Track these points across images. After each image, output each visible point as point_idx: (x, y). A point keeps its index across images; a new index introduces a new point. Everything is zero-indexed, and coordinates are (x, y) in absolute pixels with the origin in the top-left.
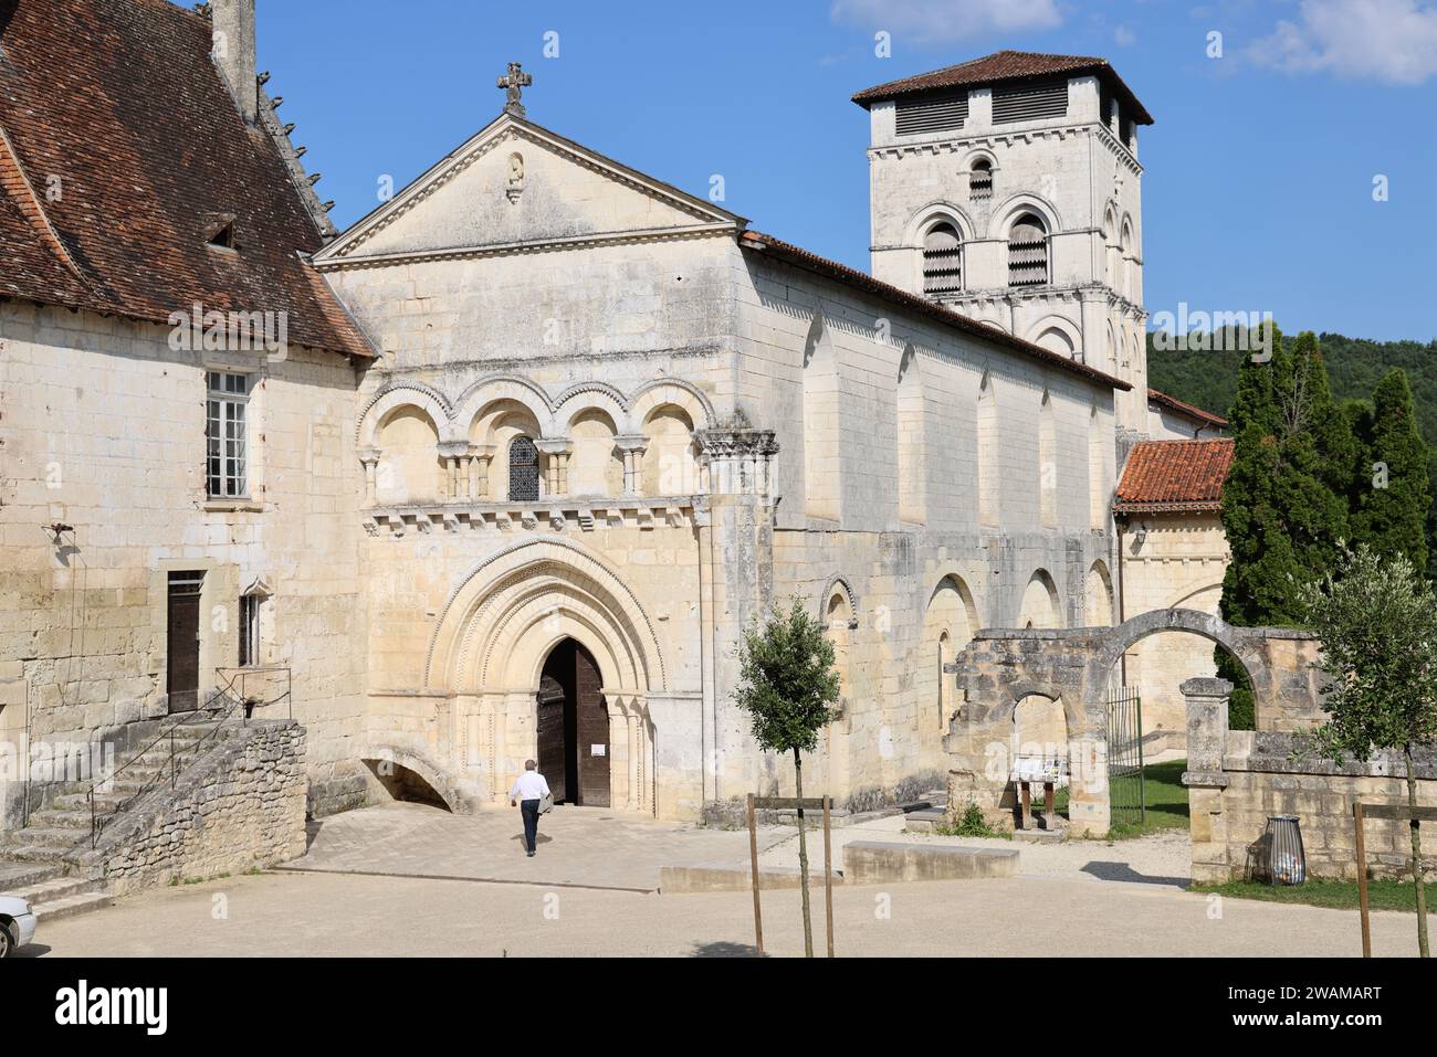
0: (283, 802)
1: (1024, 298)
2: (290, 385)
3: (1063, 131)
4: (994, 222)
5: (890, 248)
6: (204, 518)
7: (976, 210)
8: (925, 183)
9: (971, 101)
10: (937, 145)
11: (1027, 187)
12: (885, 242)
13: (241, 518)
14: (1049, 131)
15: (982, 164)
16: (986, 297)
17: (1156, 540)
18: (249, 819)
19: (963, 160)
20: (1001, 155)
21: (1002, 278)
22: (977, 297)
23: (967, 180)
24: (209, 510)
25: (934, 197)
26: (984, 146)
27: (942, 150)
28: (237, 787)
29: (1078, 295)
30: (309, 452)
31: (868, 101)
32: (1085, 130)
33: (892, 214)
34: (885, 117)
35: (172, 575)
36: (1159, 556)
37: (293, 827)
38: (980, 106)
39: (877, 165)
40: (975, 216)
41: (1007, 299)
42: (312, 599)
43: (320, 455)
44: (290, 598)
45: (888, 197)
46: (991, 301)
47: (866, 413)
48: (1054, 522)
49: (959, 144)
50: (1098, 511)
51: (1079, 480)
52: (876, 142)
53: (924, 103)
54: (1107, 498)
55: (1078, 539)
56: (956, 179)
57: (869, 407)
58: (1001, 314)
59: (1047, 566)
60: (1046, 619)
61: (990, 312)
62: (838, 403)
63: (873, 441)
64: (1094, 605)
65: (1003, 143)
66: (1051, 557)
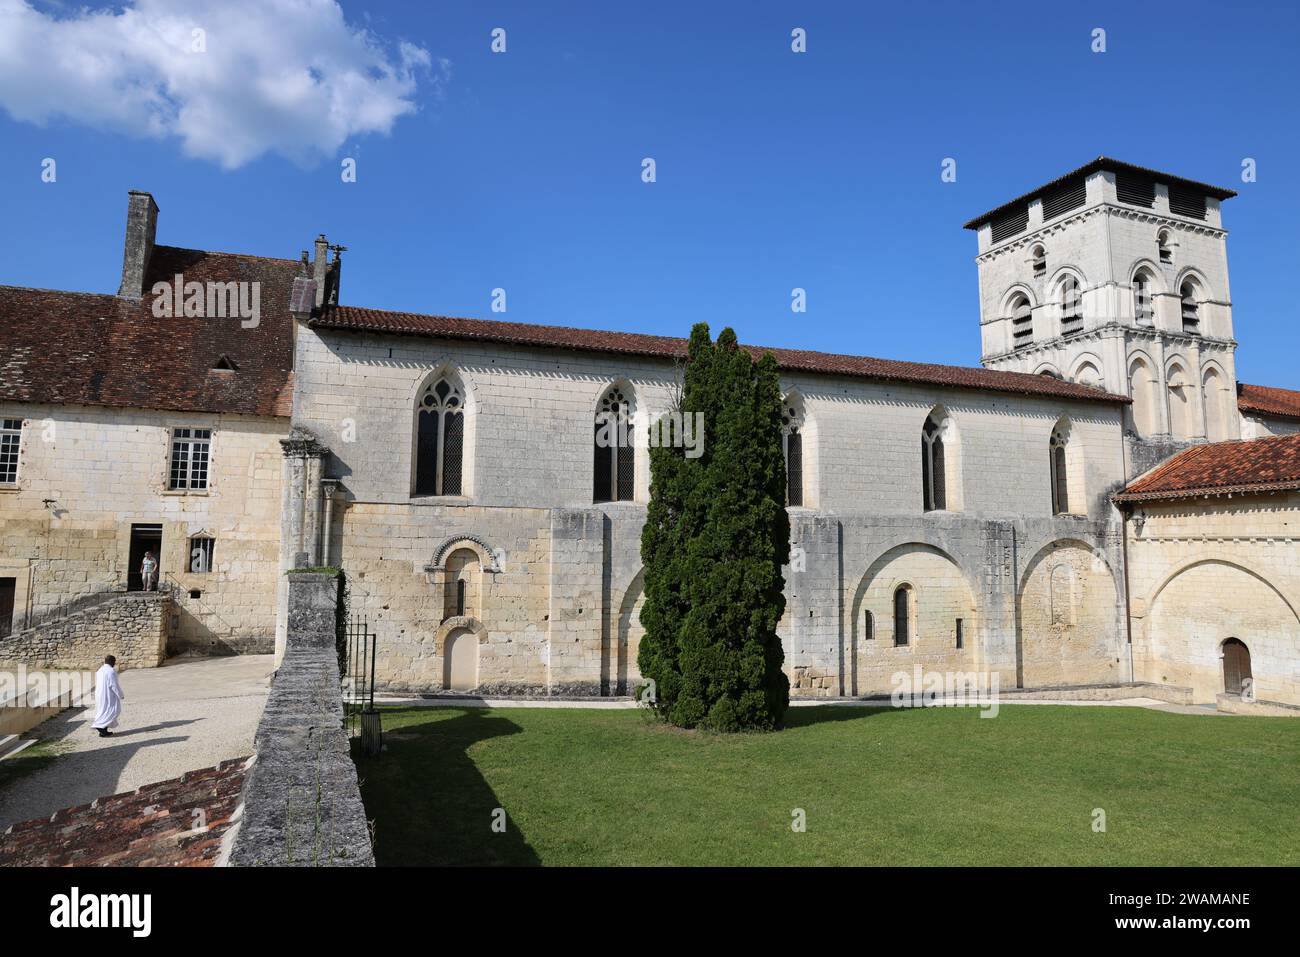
0: (139, 639)
1: (1067, 343)
2: (237, 434)
3: (1082, 215)
4: (1048, 292)
5: (991, 322)
6: (162, 499)
7: (1035, 284)
8: (1008, 273)
9: (1030, 210)
10: (1011, 245)
11: (1064, 263)
12: (988, 318)
13: (191, 499)
14: (1074, 218)
15: (1040, 252)
16: (1044, 345)
17: (1153, 524)
18: (109, 644)
19: (1026, 253)
20: (1049, 243)
21: (1058, 329)
22: (1039, 347)
23: (1032, 263)
24: (165, 495)
25: (1013, 281)
26: (1038, 239)
27: (1016, 248)
28: (100, 628)
29: (1098, 334)
30: (251, 467)
31: (976, 225)
32: (1097, 211)
33: (992, 299)
34: (985, 234)
35: (134, 525)
36: (1156, 537)
37: (145, 652)
38: (1036, 211)
39: (983, 267)
40: (1036, 289)
41: (1055, 345)
42: (248, 541)
43: (262, 468)
44: (229, 540)
45: (989, 287)
46: (1046, 348)
47: (531, 427)
48: (961, 507)
49: (1025, 241)
50: (1079, 500)
51: (1022, 476)
52: (981, 252)
53: (1006, 219)
54: (1100, 488)
55: (1000, 521)
56: (1024, 265)
57: (536, 423)
58: (1054, 357)
59: (933, 541)
60: (945, 583)
61: (1048, 356)
62: (477, 421)
63: (542, 446)
64: (1072, 575)
65: (1049, 234)
66: (942, 534)
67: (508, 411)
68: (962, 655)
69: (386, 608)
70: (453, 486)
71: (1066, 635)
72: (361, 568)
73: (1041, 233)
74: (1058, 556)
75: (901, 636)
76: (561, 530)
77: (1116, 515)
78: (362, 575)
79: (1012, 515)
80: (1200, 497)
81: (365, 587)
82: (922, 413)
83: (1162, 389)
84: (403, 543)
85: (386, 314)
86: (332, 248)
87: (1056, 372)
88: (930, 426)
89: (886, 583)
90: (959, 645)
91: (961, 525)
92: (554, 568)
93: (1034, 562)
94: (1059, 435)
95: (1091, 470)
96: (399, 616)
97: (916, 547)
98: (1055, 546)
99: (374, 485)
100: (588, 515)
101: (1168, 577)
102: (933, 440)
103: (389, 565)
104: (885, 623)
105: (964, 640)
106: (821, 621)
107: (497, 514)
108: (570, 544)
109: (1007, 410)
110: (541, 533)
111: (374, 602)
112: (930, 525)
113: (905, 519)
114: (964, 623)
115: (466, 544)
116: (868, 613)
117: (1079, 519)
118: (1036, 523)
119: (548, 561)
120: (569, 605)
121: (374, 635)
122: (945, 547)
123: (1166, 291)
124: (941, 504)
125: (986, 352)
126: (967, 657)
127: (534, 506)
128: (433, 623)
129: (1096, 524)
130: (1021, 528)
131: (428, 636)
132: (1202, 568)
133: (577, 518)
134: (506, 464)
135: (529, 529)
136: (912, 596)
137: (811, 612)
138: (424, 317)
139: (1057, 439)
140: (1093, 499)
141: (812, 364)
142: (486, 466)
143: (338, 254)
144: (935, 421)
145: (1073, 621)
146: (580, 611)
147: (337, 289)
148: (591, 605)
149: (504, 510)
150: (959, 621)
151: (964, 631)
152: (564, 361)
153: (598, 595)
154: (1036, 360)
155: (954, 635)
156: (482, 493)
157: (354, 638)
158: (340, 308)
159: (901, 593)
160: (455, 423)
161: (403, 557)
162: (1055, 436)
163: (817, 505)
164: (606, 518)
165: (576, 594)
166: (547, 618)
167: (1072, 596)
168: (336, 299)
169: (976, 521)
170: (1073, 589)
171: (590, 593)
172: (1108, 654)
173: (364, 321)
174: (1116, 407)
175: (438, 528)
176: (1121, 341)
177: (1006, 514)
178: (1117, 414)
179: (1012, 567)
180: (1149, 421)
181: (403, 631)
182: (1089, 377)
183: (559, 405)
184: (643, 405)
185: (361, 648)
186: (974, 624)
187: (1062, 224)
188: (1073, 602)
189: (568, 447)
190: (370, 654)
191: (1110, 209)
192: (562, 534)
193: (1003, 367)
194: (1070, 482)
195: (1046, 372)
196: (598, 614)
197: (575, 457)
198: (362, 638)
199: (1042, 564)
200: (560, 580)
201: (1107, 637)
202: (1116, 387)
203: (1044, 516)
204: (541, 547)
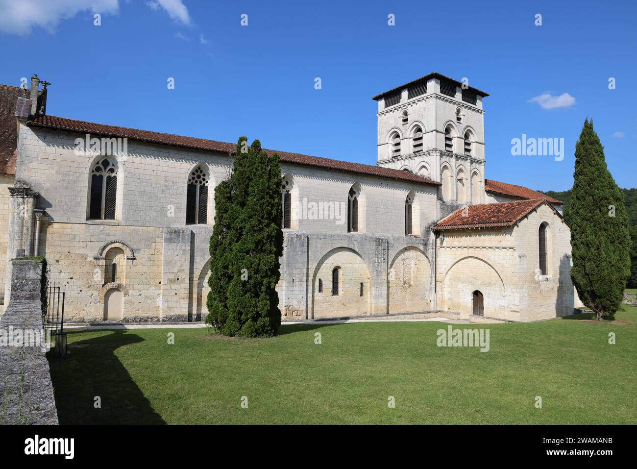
1: (415, 156)
3: (425, 98)
4: (408, 132)
5: (382, 145)
7: (403, 128)
8: (391, 122)
9: (402, 94)
10: (393, 109)
11: (416, 119)
12: (381, 143)
14: (421, 99)
15: (406, 114)
16: (405, 157)
17: (448, 241)
19: (399, 114)
20: (410, 109)
21: (412, 150)
22: (403, 157)
23: (402, 119)
25: (393, 126)
26: (405, 107)
27: (395, 111)
29: (429, 153)
31: (378, 98)
32: (431, 97)
33: (383, 134)
34: (382, 103)
36: (449, 246)
38: (405, 94)
39: (380, 118)
40: (403, 131)
41: (410, 157)
45: (382, 128)
46: (406, 158)
47: (154, 185)
48: (365, 231)
49: (399, 108)
50: (417, 229)
51: (393, 217)
52: (379, 111)
53: (391, 97)
54: (426, 225)
55: (382, 238)
56: (399, 119)
57: (157, 183)
58: (409, 163)
59: (351, 246)
60: (356, 266)
61: (407, 162)
62: (124, 181)
63: (160, 195)
64: (412, 263)
65: (410, 106)
66: (355, 243)
67: (142, 177)
68: (363, 299)
69: (71, 278)
70: (111, 214)
71: (409, 290)
72: (57, 257)
73: (406, 105)
74: (407, 254)
75: (335, 291)
76: (168, 238)
77: (432, 236)
78: (57, 261)
79: (387, 235)
80: (468, 229)
81: (59, 267)
82: (348, 186)
83: (455, 180)
84: (82, 244)
85: (74, 121)
86: (42, 82)
87: (410, 169)
88: (352, 192)
89: (329, 266)
90: (361, 295)
91: (364, 239)
92: (165, 258)
93: (396, 257)
94: (409, 199)
95: (423, 215)
96: (80, 282)
97: (343, 249)
98: (406, 250)
99: (65, 213)
100: (183, 231)
101: (453, 264)
102: (353, 199)
103: (73, 256)
104: (328, 285)
105: (364, 292)
106: (297, 284)
107: (134, 230)
108: (174, 245)
109: (387, 186)
110: (158, 240)
111: (65, 276)
112: (350, 239)
113: (338, 236)
114: (364, 285)
115: (117, 245)
116: (320, 280)
117: (417, 237)
118: (398, 239)
119: (161, 253)
120: (172, 277)
121: (64, 293)
122: (357, 250)
123: (459, 136)
124: (355, 229)
125: (379, 159)
126: (365, 300)
127: (154, 226)
128: (98, 286)
129: (424, 240)
130: (391, 241)
131: (96, 293)
132: (466, 260)
133: (177, 232)
134: (140, 204)
135: (152, 238)
136: (341, 272)
137: (293, 280)
138: (95, 125)
139: (409, 201)
140: (423, 229)
141: (298, 160)
142: (128, 204)
143: (45, 86)
144: (354, 190)
145: (412, 283)
146: (178, 279)
147: (45, 105)
148: (184, 276)
149: (139, 228)
150: (362, 284)
151: (364, 288)
152: (172, 152)
153: (187, 271)
154: (401, 163)
155: (360, 290)
156: (126, 218)
157: (52, 295)
158: (46, 116)
159: (336, 271)
160: (112, 182)
161: (82, 251)
162: (408, 199)
163: (297, 228)
164: (192, 233)
165: (176, 271)
166: (160, 283)
167: (412, 272)
168: (44, 111)
169: (371, 237)
170: (412, 268)
171: (183, 270)
172: (426, 298)
173: (60, 124)
174: (435, 187)
175: (102, 236)
176: (439, 157)
177: (385, 234)
178: (435, 190)
179: (386, 259)
180: (448, 194)
181: (81, 291)
182: (424, 173)
183: (169, 175)
184: (213, 176)
185: (56, 300)
186: (369, 285)
187: (416, 101)
188: (412, 275)
189: (173, 196)
190: (61, 303)
191: (437, 96)
192: (169, 240)
193: (386, 166)
194: (413, 220)
195: (405, 169)
196: (187, 281)
197: (176, 201)
198: (57, 295)
199: (400, 257)
200: (168, 264)
201: (427, 291)
202: (435, 178)
203: (401, 235)
204: (158, 247)
